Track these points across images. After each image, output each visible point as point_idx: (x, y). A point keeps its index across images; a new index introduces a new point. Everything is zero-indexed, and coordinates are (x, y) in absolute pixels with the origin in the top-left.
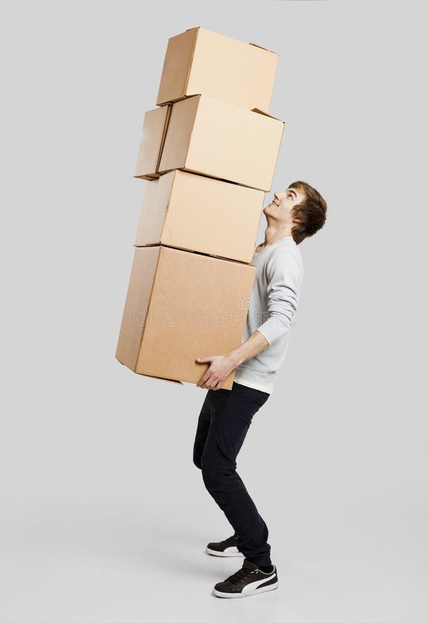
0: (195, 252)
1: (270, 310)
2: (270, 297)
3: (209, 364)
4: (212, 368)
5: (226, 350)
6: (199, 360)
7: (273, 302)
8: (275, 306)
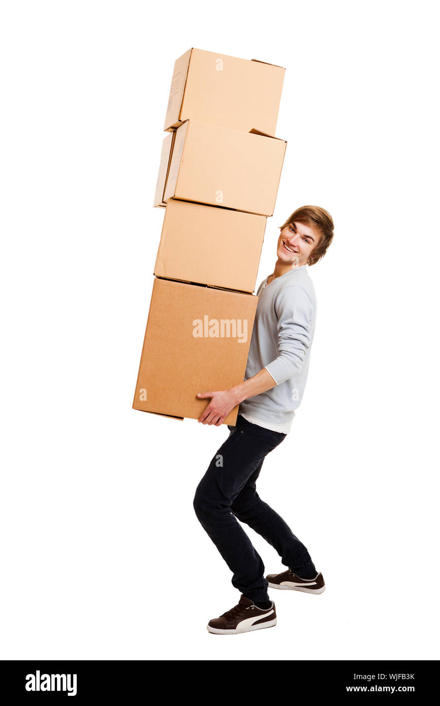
0: (192, 283)
1: (280, 348)
2: (279, 335)
3: (209, 399)
4: (212, 404)
5: (228, 386)
6: (199, 395)
7: (283, 341)
8: (285, 346)
